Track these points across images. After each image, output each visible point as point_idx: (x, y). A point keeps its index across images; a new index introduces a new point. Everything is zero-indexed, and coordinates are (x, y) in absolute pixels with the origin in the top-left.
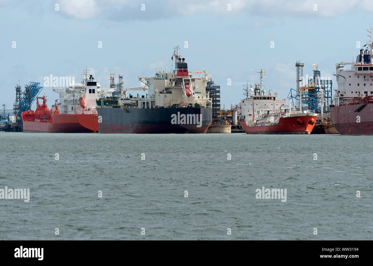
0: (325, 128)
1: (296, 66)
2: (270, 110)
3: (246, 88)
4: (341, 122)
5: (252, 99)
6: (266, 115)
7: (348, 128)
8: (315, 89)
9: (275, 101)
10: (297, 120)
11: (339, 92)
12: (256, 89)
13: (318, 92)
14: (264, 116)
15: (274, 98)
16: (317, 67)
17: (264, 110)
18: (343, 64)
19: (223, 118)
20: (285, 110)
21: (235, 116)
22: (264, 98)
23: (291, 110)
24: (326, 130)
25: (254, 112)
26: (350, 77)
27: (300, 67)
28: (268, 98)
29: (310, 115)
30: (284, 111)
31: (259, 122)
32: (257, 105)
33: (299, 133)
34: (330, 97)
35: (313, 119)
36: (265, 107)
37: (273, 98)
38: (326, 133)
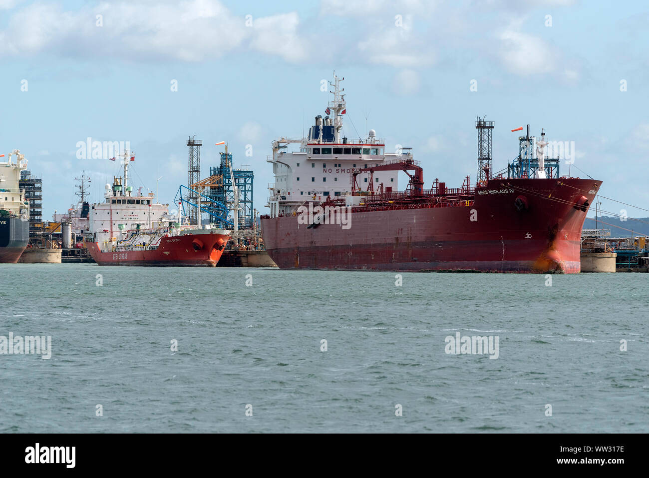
0: (242, 255)
1: (188, 145)
2: (141, 223)
3: (80, 184)
4: (283, 245)
5: (109, 204)
6: (135, 232)
7: (295, 257)
8: (224, 186)
9: (150, 208)
10: (194, 241)
11: (279, 192)
12: (115, 186)
13: (229, 193)
14: (130, 234)
15: (149, 202)
16: (226, 148)
17: (130, 223)
18: (285, 142)
19: (47, 237)
20: (170, 223)
21: (67, 233)
22: (131, 202)
23: (182, 225)
24: (243, 260)
25: (111, 226)
26: (298, 165)
27: (195, 147)
28: (138, 202)
29: (218, 232)
30: (167, 225)
31: (123, 244)
32: (117, 213)
33: (197, 265)
34: (249, 201)
35: (221, 240)
36: (132, 217)
37: (145, 202)
38: (244, 264)
